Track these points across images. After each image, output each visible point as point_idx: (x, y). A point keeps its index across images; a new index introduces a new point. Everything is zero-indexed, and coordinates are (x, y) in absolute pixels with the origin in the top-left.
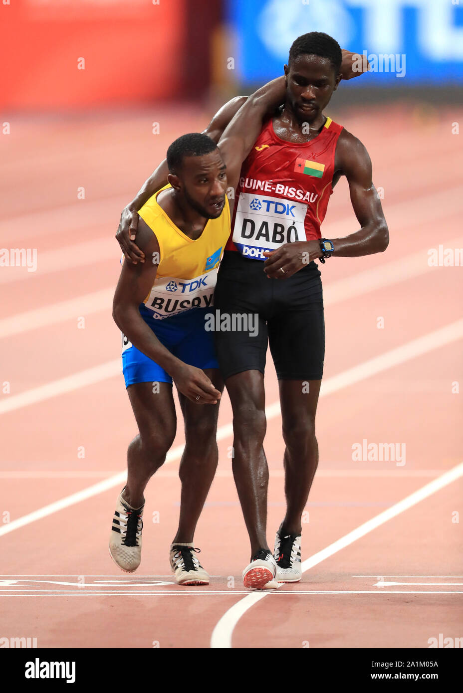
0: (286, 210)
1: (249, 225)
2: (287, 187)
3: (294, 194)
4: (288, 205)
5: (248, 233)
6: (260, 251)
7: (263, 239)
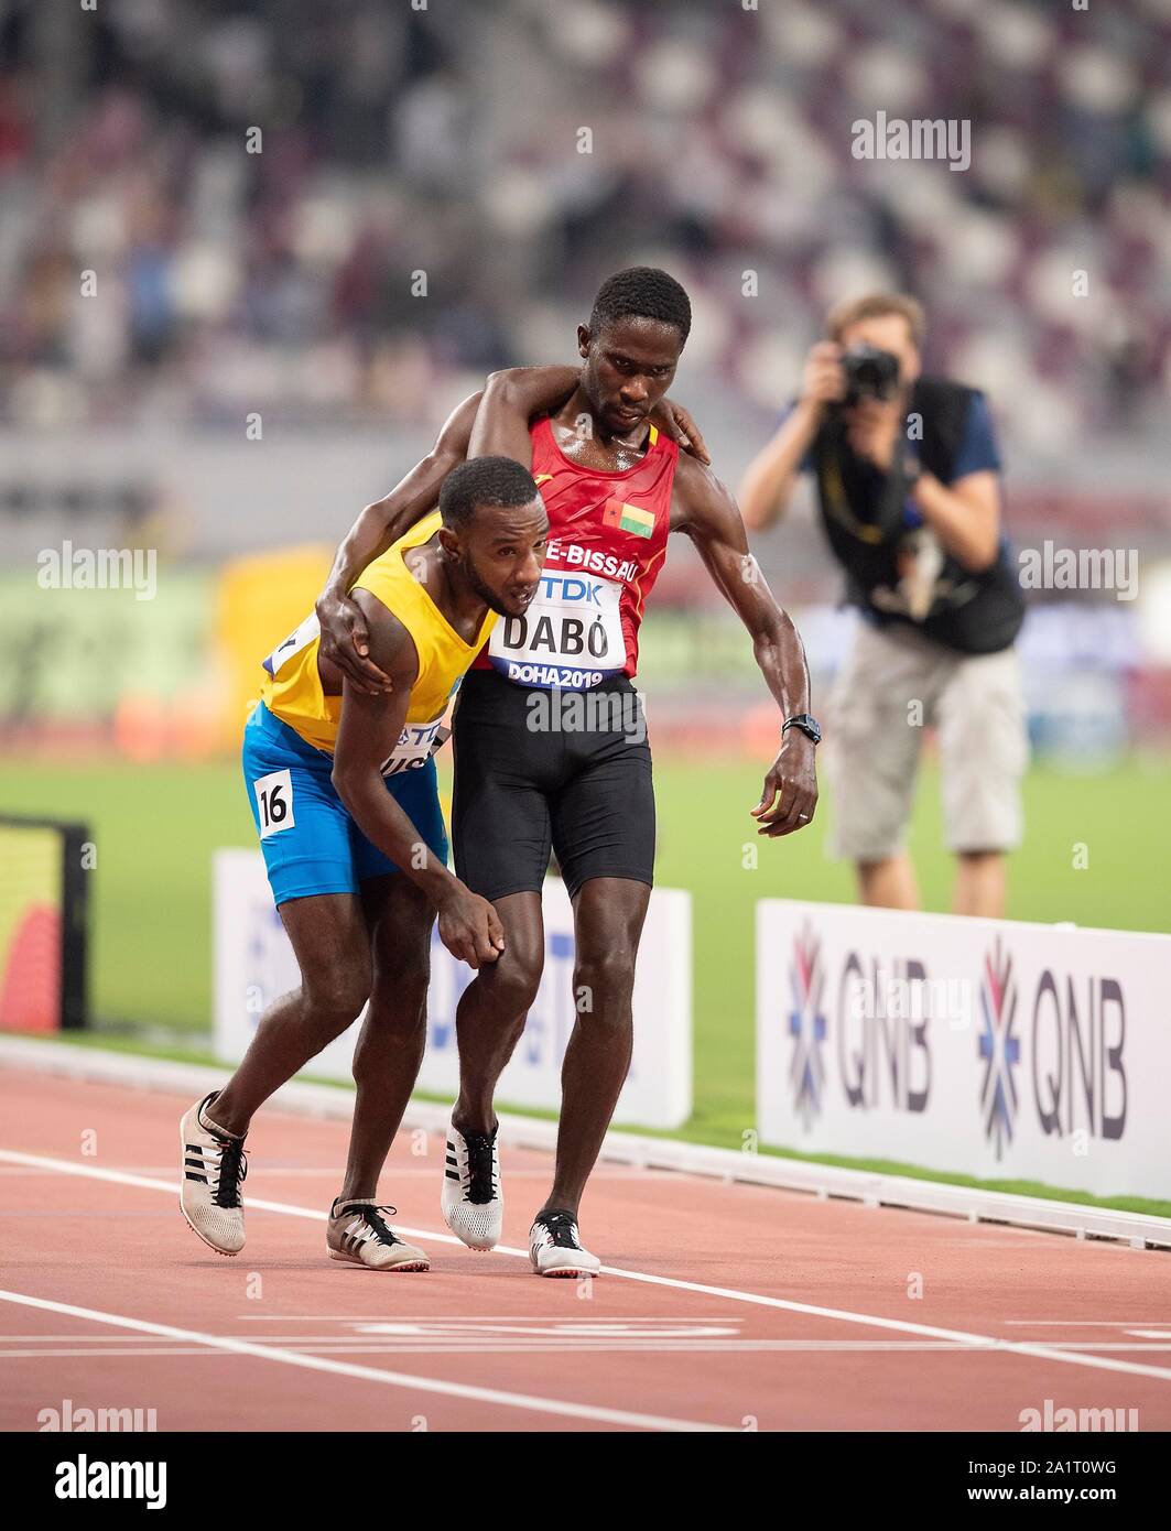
1: (516, 623)
2: (589, 551)
3: (601, 564)
4: (589, 584)
5: (515, 639)
6: (540, 671)
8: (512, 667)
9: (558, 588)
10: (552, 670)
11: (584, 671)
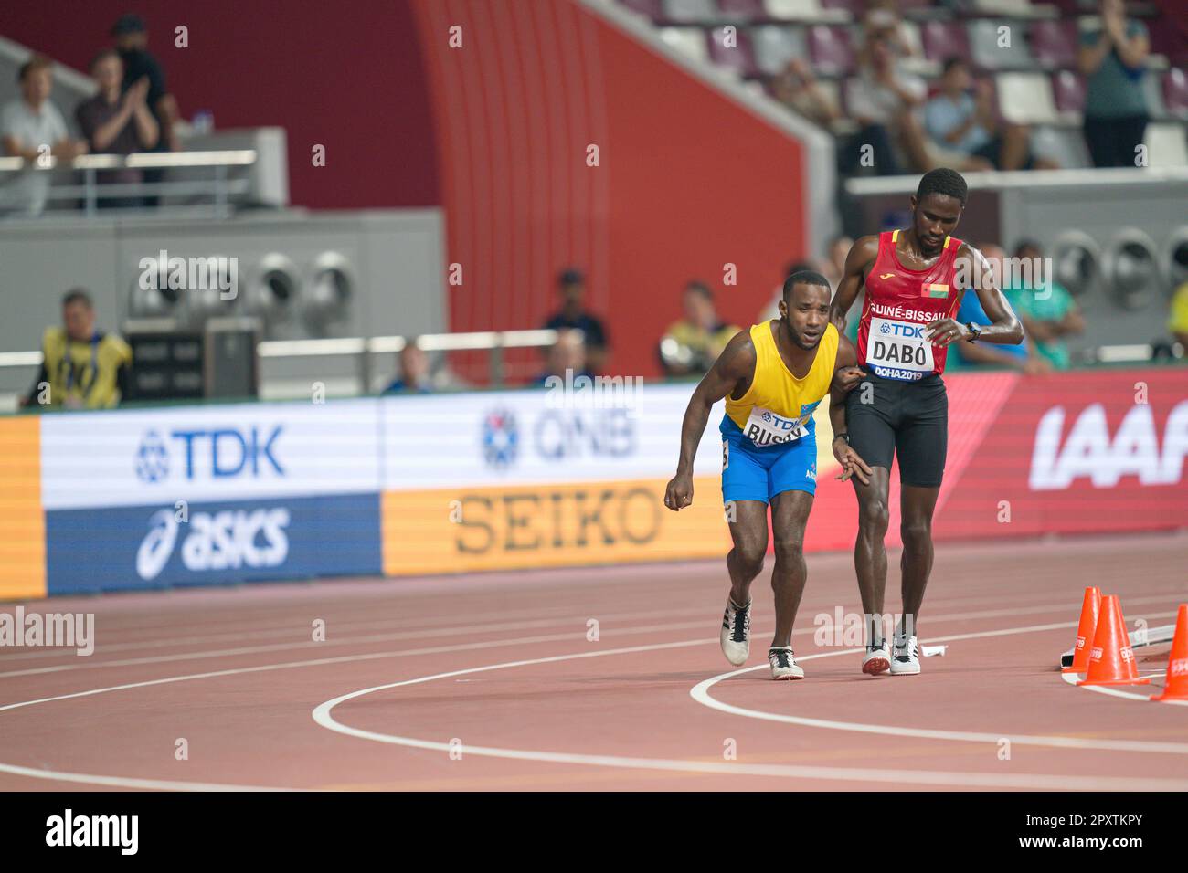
0: (915, 333)
1: (880, 346)
2: (916, 311)
3: (922, 317)
4: (916, 328)
5: (879, 354)
6: (891, 371)
7: (893, 359)
8: (877, 369)
9: (901, 330)
10: (897, 371)
11: (913, 372)
